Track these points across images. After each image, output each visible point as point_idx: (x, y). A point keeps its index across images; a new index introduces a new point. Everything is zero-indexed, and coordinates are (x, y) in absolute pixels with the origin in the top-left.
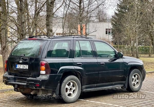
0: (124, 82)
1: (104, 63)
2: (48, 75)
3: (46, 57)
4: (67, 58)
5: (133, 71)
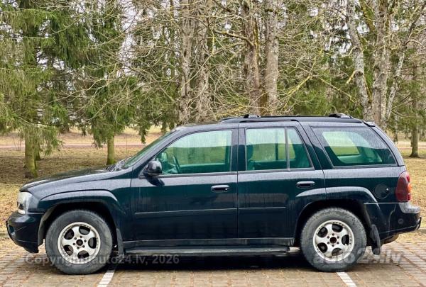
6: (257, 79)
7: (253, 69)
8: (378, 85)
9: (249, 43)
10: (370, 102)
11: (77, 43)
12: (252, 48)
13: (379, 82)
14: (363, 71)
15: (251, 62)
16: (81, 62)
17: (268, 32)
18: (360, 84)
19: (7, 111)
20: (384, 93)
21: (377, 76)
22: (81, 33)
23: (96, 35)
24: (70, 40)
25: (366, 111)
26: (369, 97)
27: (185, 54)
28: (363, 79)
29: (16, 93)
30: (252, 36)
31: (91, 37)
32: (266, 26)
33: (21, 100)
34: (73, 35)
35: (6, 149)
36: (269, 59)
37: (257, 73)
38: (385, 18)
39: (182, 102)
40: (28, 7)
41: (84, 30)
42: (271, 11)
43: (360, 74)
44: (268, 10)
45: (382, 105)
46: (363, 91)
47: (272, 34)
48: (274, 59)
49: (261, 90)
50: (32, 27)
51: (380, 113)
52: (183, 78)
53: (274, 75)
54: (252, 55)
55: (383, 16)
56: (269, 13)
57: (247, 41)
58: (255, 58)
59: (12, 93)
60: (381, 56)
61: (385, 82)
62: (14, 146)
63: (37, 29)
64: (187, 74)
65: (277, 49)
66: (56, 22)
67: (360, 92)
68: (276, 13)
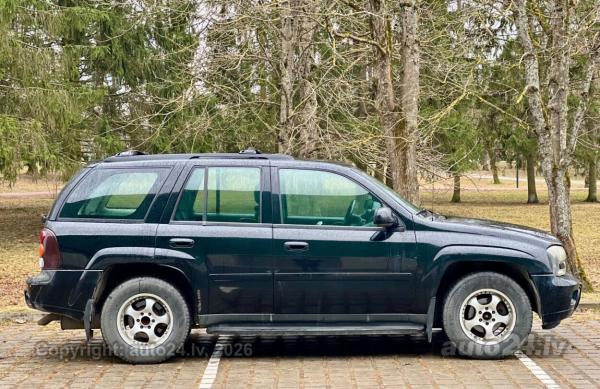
0: (420, 317)
1: (305, 244)
2: (53, 272)
3: (59, 219)
4: (140, 223)
5: (469, 278)
6: (392, 98)
7: (386, 85)
8: (556, 104)
9: (379, 49)
10: (547, 129)
11: (136, 53)
12: (383, 56)
13: (557, 100)
14: (537, 87)
15: (383, 75)
16: (141, 78)
17: (405, 34)
18: (534, 103)
19: (45, 145)
20: (564, 115)
21: (554, 92)
22: (142, 38)
23: (161, 41)
24: (126, 47)
25: (542, 140)
26: (546, 121)
27: (286, 65)
28: (538, 98)
29: (57, 121)
30: (384, 39)
31: (154, 44)
32: (402, 26)
33: (63, 130)
34: (131, 41)
35: (36, 196)
36: (407, 70)
37: (390, 90)
38: (564, 13)
39: (282, 131)
40: (70, 5)
41: (145, 35)
42: (409, 6)
43: (533, 90)
44: (405, 5)
45: (561, 132)
46: (537, 114)
47: (411, 37)
48: (413, 70)
49: (396, 114)
50: (77, 32)
51: (559, 142)
52: (283, 98)
53: (413, 93)
54: (383, 66)
55: (561, 10)
56: (406, 8)
57: (378, 47)
58: (388, 70)
59: (52, 121)
60: (559, 65)
61: (565, 100)
62: (48, 193)
63: (82, 34)
64: (288, 92)
65: (417, 57)
66: (108, 24)
67: (534, 114)
68: (415, 8)
